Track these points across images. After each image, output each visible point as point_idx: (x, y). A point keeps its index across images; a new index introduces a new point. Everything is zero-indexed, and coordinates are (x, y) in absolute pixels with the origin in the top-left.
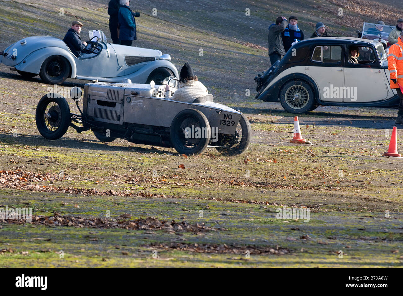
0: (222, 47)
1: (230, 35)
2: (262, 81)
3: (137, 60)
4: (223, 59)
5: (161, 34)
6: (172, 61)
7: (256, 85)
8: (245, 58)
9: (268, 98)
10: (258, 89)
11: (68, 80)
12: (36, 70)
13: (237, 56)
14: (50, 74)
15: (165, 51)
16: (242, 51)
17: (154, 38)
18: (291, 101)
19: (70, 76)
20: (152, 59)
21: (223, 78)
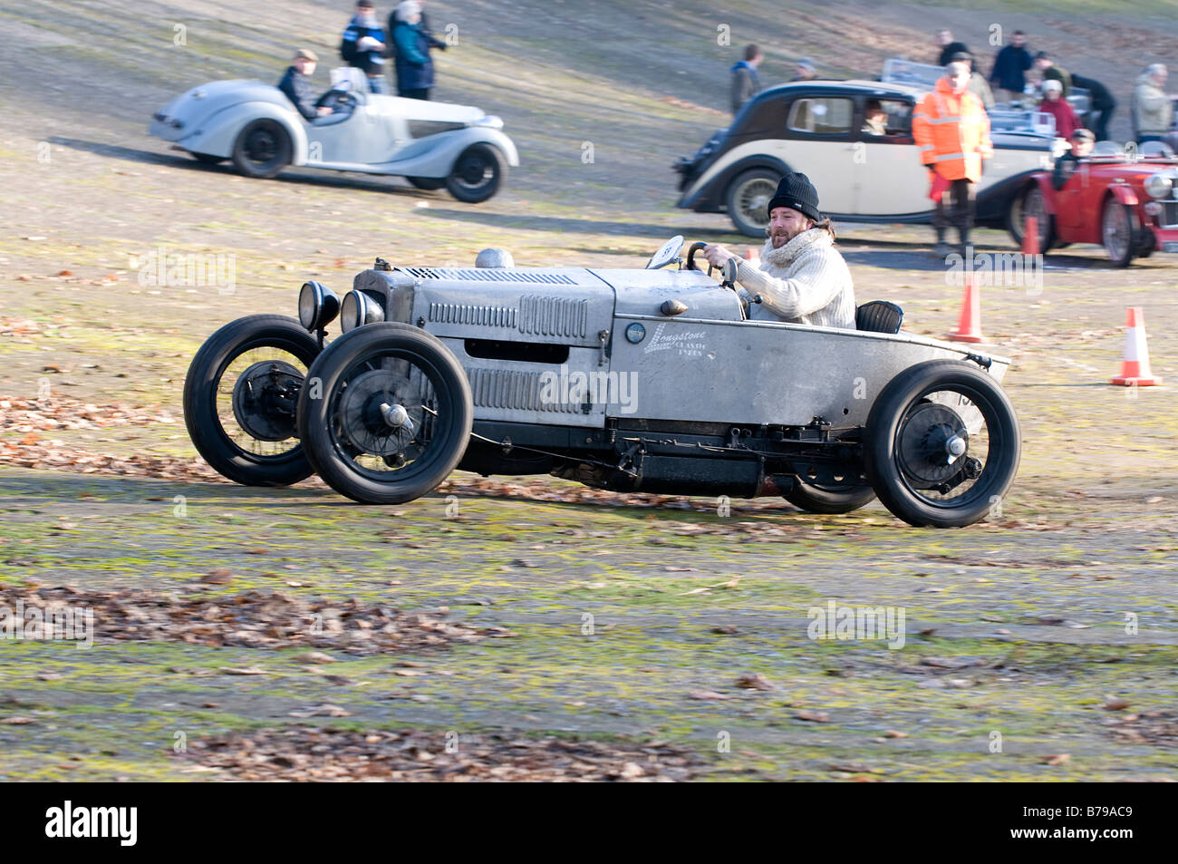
0: (616, 106)
1: (635, 83)
2: (689, 172)
3: (430, 128)
4: (615, 127)
5: (502, 80)
6: (504, 130)
7: (676, 178)
8: (661, 124)
9: (702, 206)
10: (684, 186)
11: (288, 170)
12: (223, 149)
13: (644, 122)
14: (252, 157)
15: (492, 109)
16: (654, 113)
17: (488, 88)
18: (748, 212)
19: (290, 161)
20: (460, 127)
21: (614, 164)
